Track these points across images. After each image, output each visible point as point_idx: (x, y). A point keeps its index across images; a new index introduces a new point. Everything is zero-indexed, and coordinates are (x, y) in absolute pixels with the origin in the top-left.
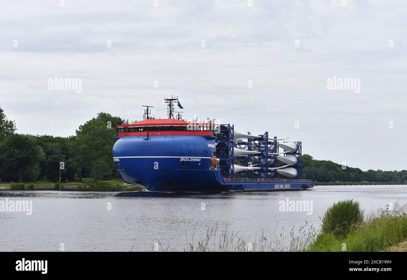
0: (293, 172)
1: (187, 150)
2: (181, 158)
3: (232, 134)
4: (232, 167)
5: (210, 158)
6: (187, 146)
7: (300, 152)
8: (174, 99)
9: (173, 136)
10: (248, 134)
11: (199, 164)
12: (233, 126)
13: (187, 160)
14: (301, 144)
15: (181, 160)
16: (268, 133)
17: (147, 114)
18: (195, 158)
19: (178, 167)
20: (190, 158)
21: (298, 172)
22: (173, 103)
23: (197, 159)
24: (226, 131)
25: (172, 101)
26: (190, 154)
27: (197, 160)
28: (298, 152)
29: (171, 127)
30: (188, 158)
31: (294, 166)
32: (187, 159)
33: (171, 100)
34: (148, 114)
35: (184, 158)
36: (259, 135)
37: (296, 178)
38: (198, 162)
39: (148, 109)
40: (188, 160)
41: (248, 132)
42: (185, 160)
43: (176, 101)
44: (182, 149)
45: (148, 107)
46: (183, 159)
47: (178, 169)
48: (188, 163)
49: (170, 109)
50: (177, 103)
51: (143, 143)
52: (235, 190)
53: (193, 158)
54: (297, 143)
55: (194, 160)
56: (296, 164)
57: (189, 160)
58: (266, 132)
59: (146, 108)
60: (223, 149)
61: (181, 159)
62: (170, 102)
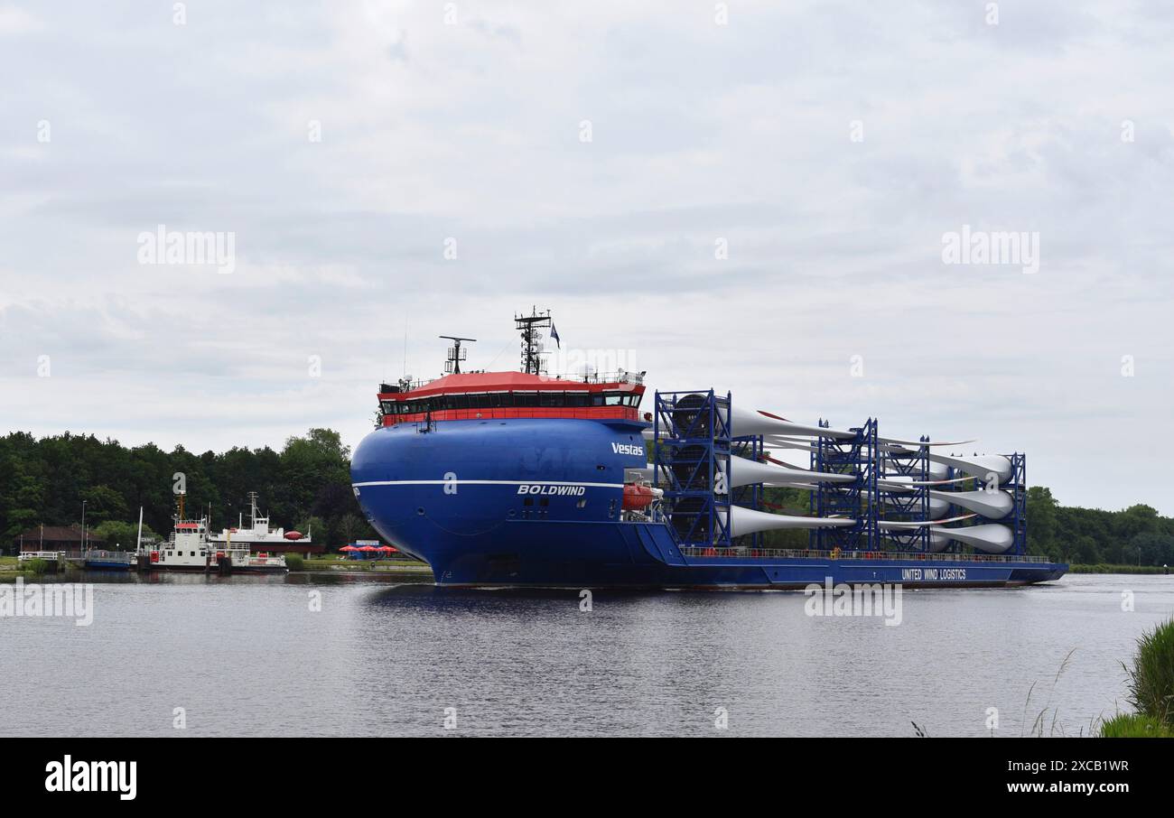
0: (998, 536)
1: (538, 460)
2: (519, 486)
3: (725, 420)
4: (723, 516)
5: (622, 486)
6: (538, 451)
7: (1021, 482)
8: (539, 316)
9: (503, 421)
10: (820, 425)
11: (583, 505)
12: (729, 395)
13: (538, 491)
14: (1024, 461)
15: (519, 492)
16: (876, 422)
17: (454, 362)
18: (566, 486)
19: (512, 513)
20: (548, 487)
21: (1014, 535)
22: (539, 330)
23: (574, 488)
24: (703, 410)
25: (534, 324)
26: (548, 472)
27: (574, 491)
28: (1013, 482)
29: (511, 394)
30: (542, 486)
31: (1004, 520)
32: (539, 488)
33: (531, 320)
34: (457, 360)
35: (531, 486)
36: (851, 430)
37: (1007, 552)
38: (576, 498)
39: (457, 347)
40: (542, 493)
41: (820, 422)
42: (531, 492)
43: (546, 322)
44: (522, 460)
45: (458, 340)
46: (525, 487)
47: (511, 518)
48: (544, 501)
49: (527, 347)
50: (549, 330)
51: (414, 440)
52: (737, 583)
53: (557, 486)
54: (1010, 458)
55: (562, 491)
56: (1011, 513)
57: (547, 490)
58: (870, 420)
59: (452, 344)
60: (694, 462)
61: (521, 489)
62: (529, 327)
